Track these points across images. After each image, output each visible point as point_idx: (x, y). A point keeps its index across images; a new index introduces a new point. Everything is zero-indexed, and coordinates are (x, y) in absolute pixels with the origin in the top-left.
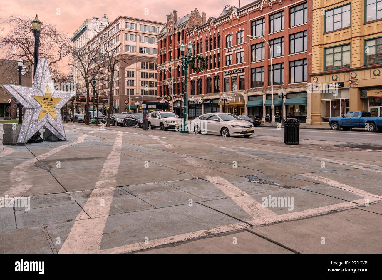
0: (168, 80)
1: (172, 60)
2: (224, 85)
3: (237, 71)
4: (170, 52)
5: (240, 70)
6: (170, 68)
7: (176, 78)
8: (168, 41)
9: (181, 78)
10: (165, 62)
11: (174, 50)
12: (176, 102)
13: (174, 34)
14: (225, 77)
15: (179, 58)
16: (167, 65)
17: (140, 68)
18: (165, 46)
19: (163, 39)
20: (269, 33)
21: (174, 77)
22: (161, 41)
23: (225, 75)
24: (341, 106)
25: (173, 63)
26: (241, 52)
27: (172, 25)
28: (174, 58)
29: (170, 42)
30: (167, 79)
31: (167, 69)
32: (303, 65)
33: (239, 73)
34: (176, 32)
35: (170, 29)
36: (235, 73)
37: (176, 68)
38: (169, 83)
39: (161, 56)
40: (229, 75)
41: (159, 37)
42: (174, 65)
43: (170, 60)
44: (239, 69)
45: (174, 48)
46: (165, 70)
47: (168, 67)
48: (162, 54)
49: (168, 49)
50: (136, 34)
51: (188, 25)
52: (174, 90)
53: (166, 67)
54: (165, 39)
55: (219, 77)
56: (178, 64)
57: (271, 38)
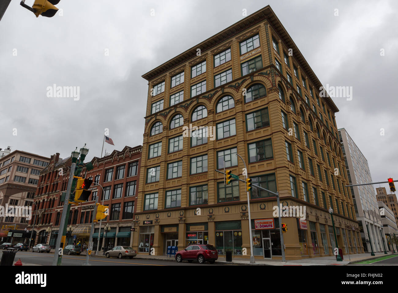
0: (40, 211)
1: (47, 193)
2: (80, 218)
3: (91, 206)
4: (47, 186)
5: (93, 207)
6: (44, 200)
7: (47, 209)
8: (47, 177)
9: (51, 210)
10: (41, 194)
11: (50, 185)
12: (43, 232)
13: (53, 172)
14: (82, 211)
15: (52, 192)
16: (43, 197)
17: (26, 197)
18: (44, 181)
19: (44, 174)
20: (115, 179)
21: (46, 208)
22: (43, 176)
23: (83, 210)
24: (151, 239)
25: (47, 196)
26: (96, 192)
27: (53, 164)
28: (49, 192)
29: (49, 178)
30: (40, 209)
31: (41, 201)
32: (132, 206)
33: (92, 208)
34: (55, 170)
35: (51, 167)
36: (89, 209)
37: (49, 200)
38: (40, 214)
39: (40, 189)
40: (85, 209)
41: (42, 173)
42: (48, 198)
43: (45, 193)
44: (92, 205)
45: (51, 183)
46: (40, 201)
47: (43, 199)
48: (41, 187)
49: (46, 183)
50: (28, 167)
51: (65, 166)
52: (43, 220)
53: (41, 198)
54: (46, 175)
55: (78, 211)
56: (51, 197)
57: (116, 183)
